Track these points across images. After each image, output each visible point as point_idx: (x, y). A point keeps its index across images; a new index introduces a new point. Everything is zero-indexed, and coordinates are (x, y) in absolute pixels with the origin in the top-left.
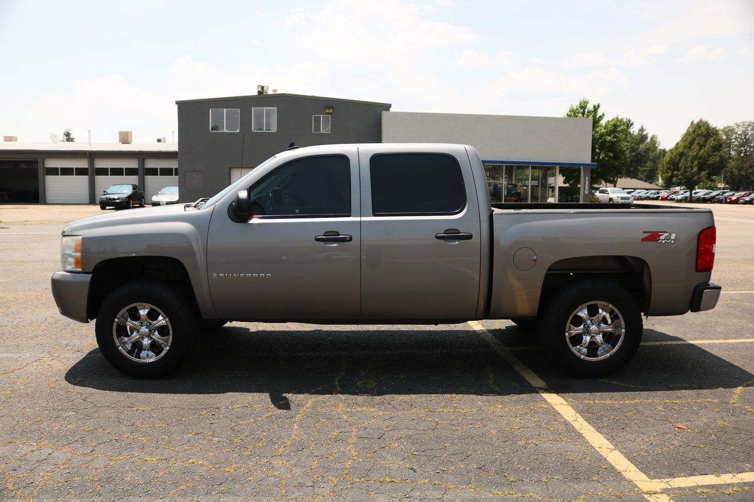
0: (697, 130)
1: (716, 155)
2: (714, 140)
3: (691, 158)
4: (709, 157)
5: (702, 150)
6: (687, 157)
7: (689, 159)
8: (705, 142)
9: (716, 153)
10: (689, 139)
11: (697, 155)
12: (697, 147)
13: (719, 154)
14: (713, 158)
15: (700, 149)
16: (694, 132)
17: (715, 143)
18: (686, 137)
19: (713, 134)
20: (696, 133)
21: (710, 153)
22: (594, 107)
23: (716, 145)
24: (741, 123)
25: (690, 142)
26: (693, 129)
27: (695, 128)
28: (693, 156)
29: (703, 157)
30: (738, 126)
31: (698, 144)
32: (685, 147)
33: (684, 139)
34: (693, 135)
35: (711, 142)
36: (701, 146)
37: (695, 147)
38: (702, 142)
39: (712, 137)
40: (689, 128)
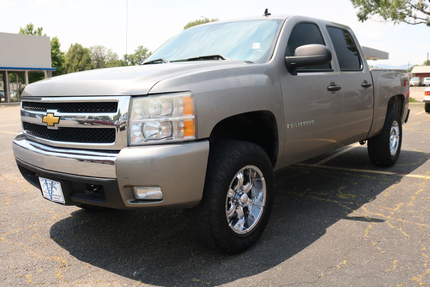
0: (75, 50)
1: (89, 65)
2: (87, 56)
3: (74, 68)
4: (85, 67)
5: (80, 63)
6: (71, 67)
7: (73, 68)
8: (82, 57)
9: (88, 64)
10: (71, 55)
11: (77, 65)
12: (77, 61)
13: (90, 65)
14: (87, 67)
15: (79, 62)
16: (74, 51)
17: (87, 58)
18: (69, 54)
19: (85, 52)
20: (75, 52)
21: (85, 64)
22: (39, 29)
23: (88, 59)
24: (93, 46)
25: (72, 57)
26: (73, 49)
27: (74, 49)
28: (75, 66)
29: (82, 67)
30: (92, 48)
31: (77, 58)
32: (69, 60)
33: (68, 55)
34: (74, 53)
35: (85, 57)
36: (80, 60)
37: (76, 60)
38: (79, 57)
39: (85, 54)
40: (70, 48)
